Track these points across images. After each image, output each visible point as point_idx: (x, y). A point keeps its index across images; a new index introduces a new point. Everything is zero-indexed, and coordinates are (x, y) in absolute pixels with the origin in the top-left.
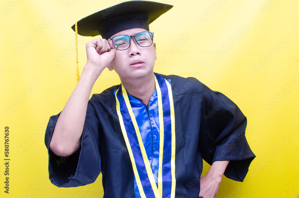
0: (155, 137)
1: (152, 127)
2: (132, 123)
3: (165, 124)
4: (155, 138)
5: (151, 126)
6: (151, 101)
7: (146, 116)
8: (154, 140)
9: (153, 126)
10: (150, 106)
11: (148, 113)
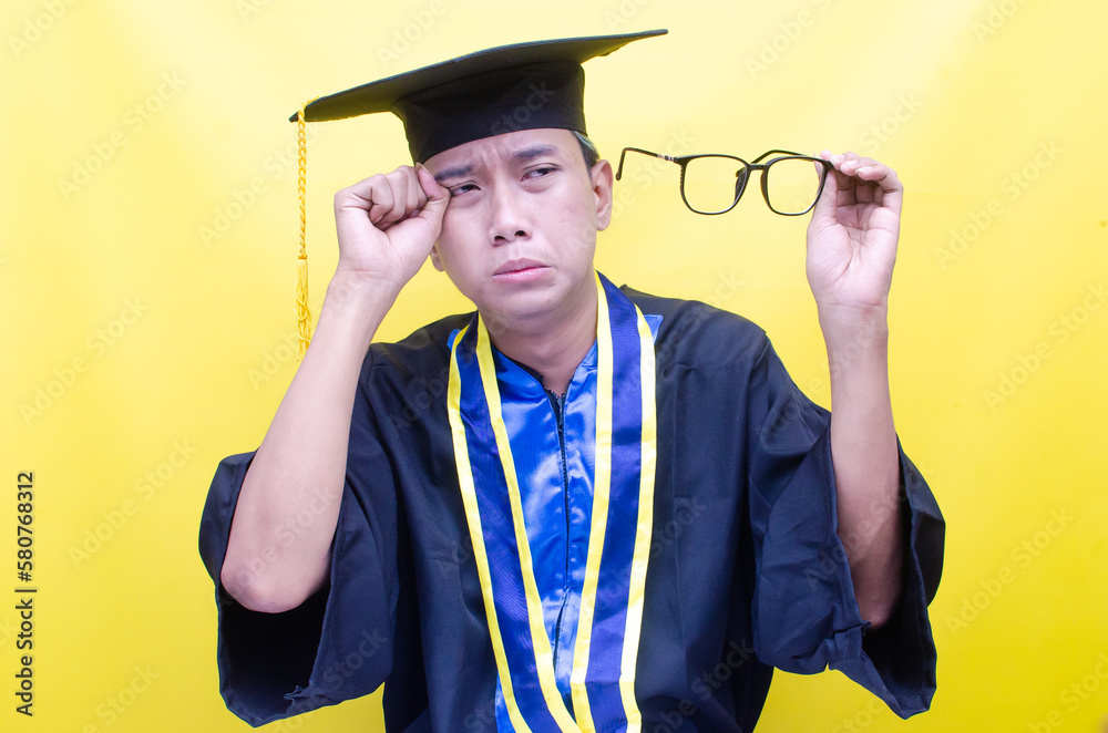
0: (576, 516)
1: (570, 478)
2: (496, 457)
3: (614, 473)
4: (576, 521)
5: (565, 473)
6: (575, 383)
7: (552, 435)
8: (574, 525)
9: (572, 474)
10: (571, 401)
11: (561, 427)
